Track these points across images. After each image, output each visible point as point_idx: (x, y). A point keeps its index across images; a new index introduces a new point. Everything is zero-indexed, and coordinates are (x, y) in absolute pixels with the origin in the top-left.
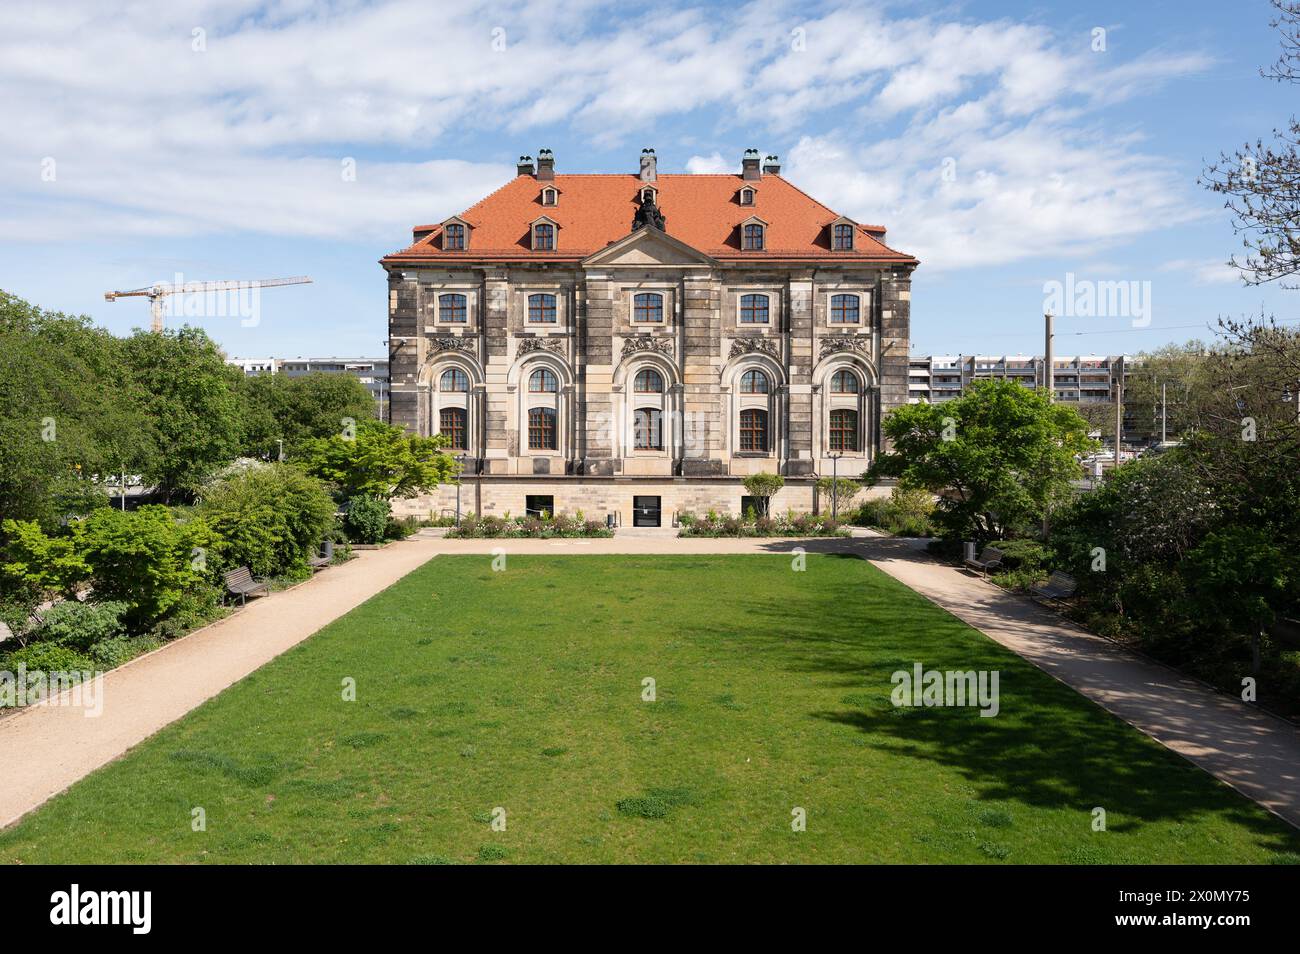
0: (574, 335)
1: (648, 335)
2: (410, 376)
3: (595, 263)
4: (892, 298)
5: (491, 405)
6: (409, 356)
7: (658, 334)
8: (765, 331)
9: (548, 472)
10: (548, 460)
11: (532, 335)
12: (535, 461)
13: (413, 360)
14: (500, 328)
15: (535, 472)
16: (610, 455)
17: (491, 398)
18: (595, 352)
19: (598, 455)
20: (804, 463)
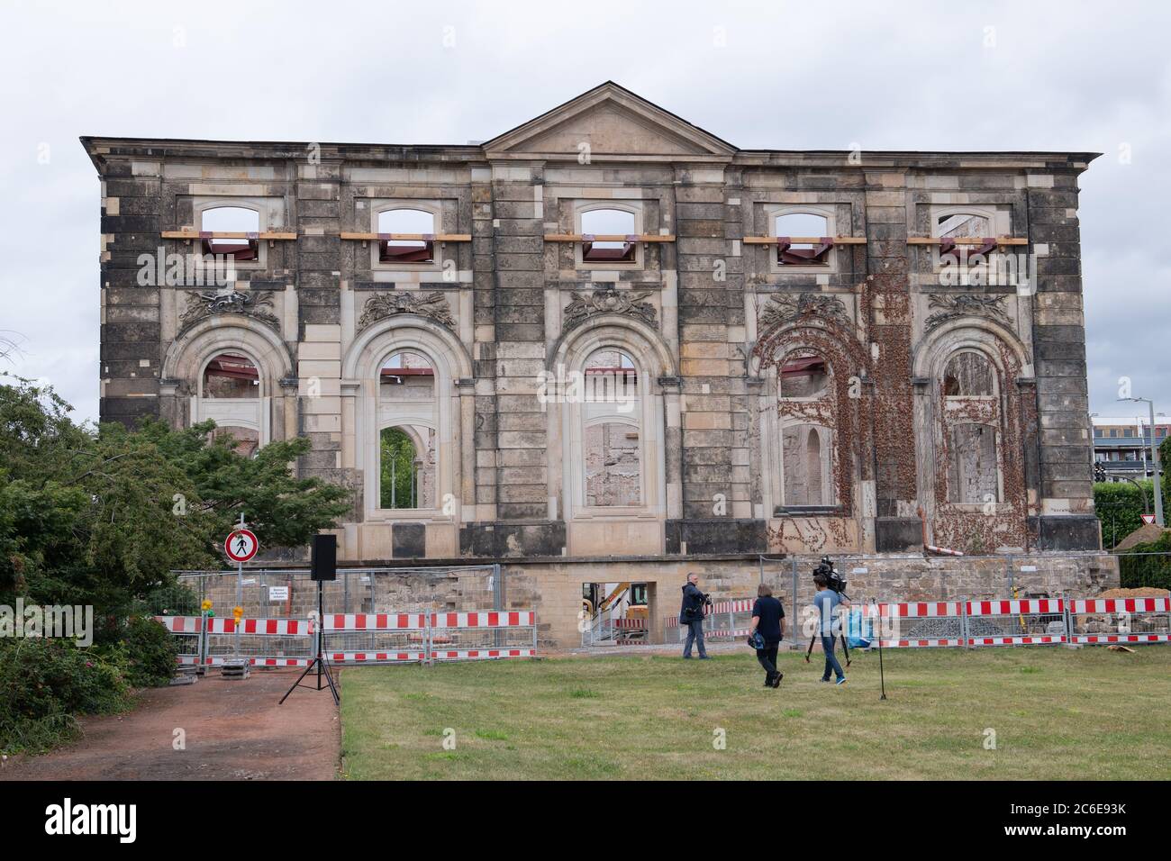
0: (473, 287)
1: (610, 285)
2: (145, 364)
3: (511, 149)
4: (1048, 220)
5: (310, 420)
6: (142, 326)
7: (628, 285)
8: (823, 280)
9: (422, 553)
10: (422, 528)
11: (390, 286)
12: (396, 529)
13: (152, 332)
14: (327, 272)
15: (396, 551)
16: (545, 512)
17: (310, 409)
18: (514, 317)
19: (522, 515)
20: (907, 523)
